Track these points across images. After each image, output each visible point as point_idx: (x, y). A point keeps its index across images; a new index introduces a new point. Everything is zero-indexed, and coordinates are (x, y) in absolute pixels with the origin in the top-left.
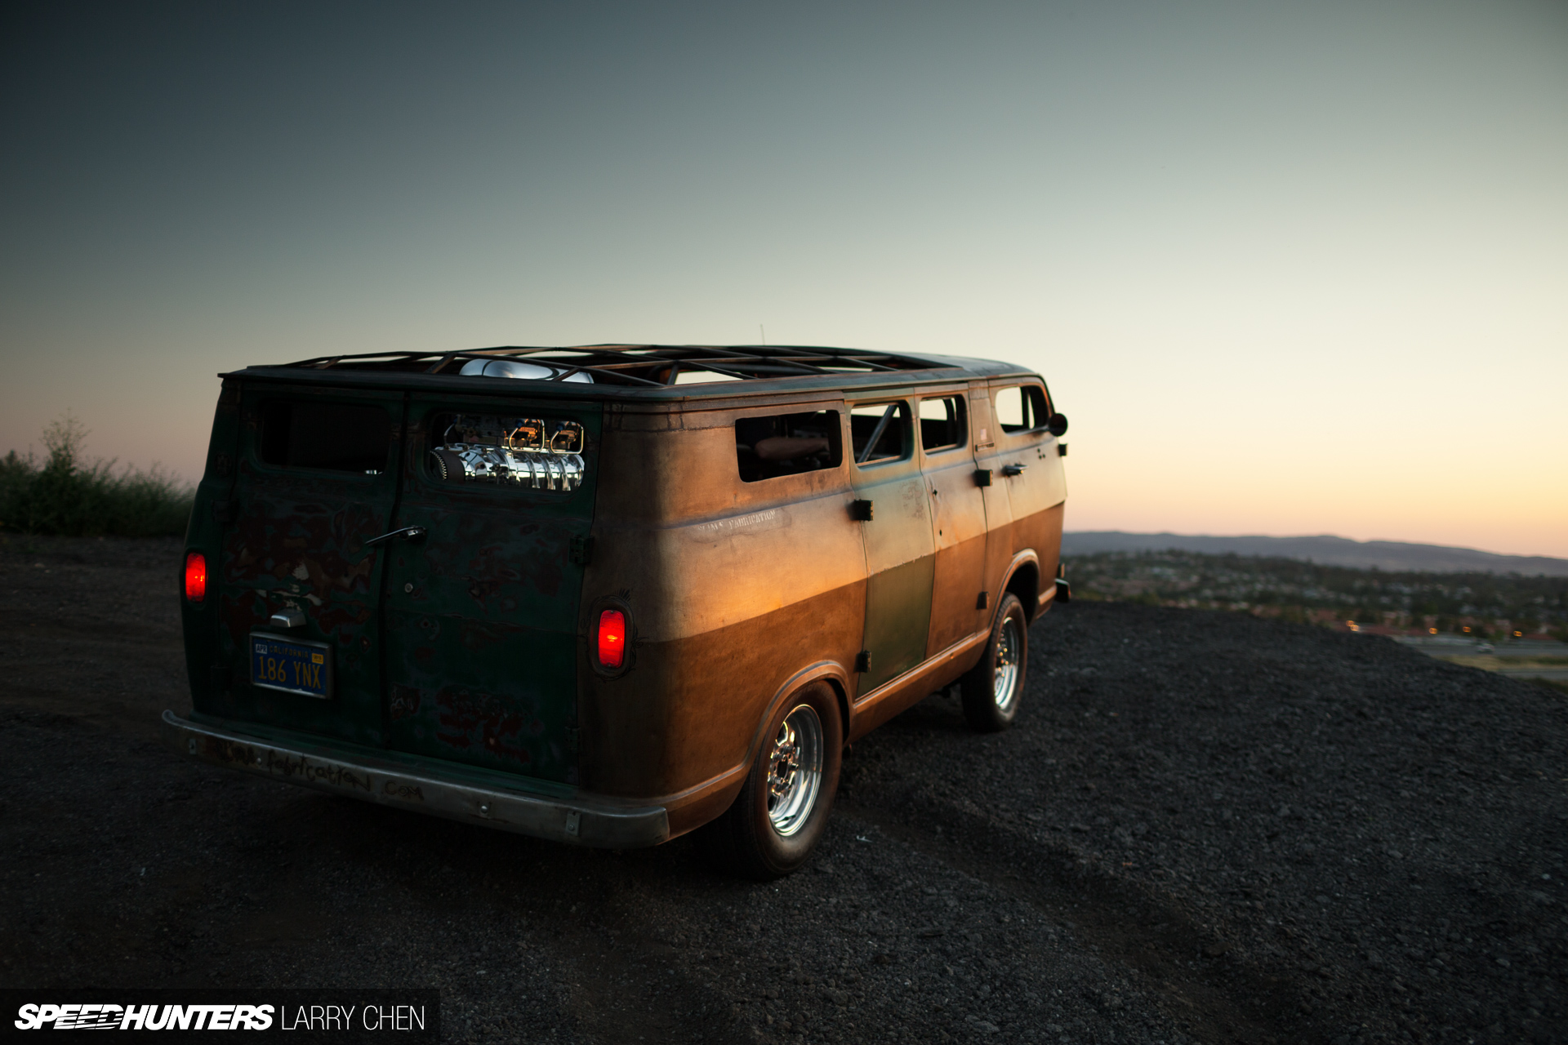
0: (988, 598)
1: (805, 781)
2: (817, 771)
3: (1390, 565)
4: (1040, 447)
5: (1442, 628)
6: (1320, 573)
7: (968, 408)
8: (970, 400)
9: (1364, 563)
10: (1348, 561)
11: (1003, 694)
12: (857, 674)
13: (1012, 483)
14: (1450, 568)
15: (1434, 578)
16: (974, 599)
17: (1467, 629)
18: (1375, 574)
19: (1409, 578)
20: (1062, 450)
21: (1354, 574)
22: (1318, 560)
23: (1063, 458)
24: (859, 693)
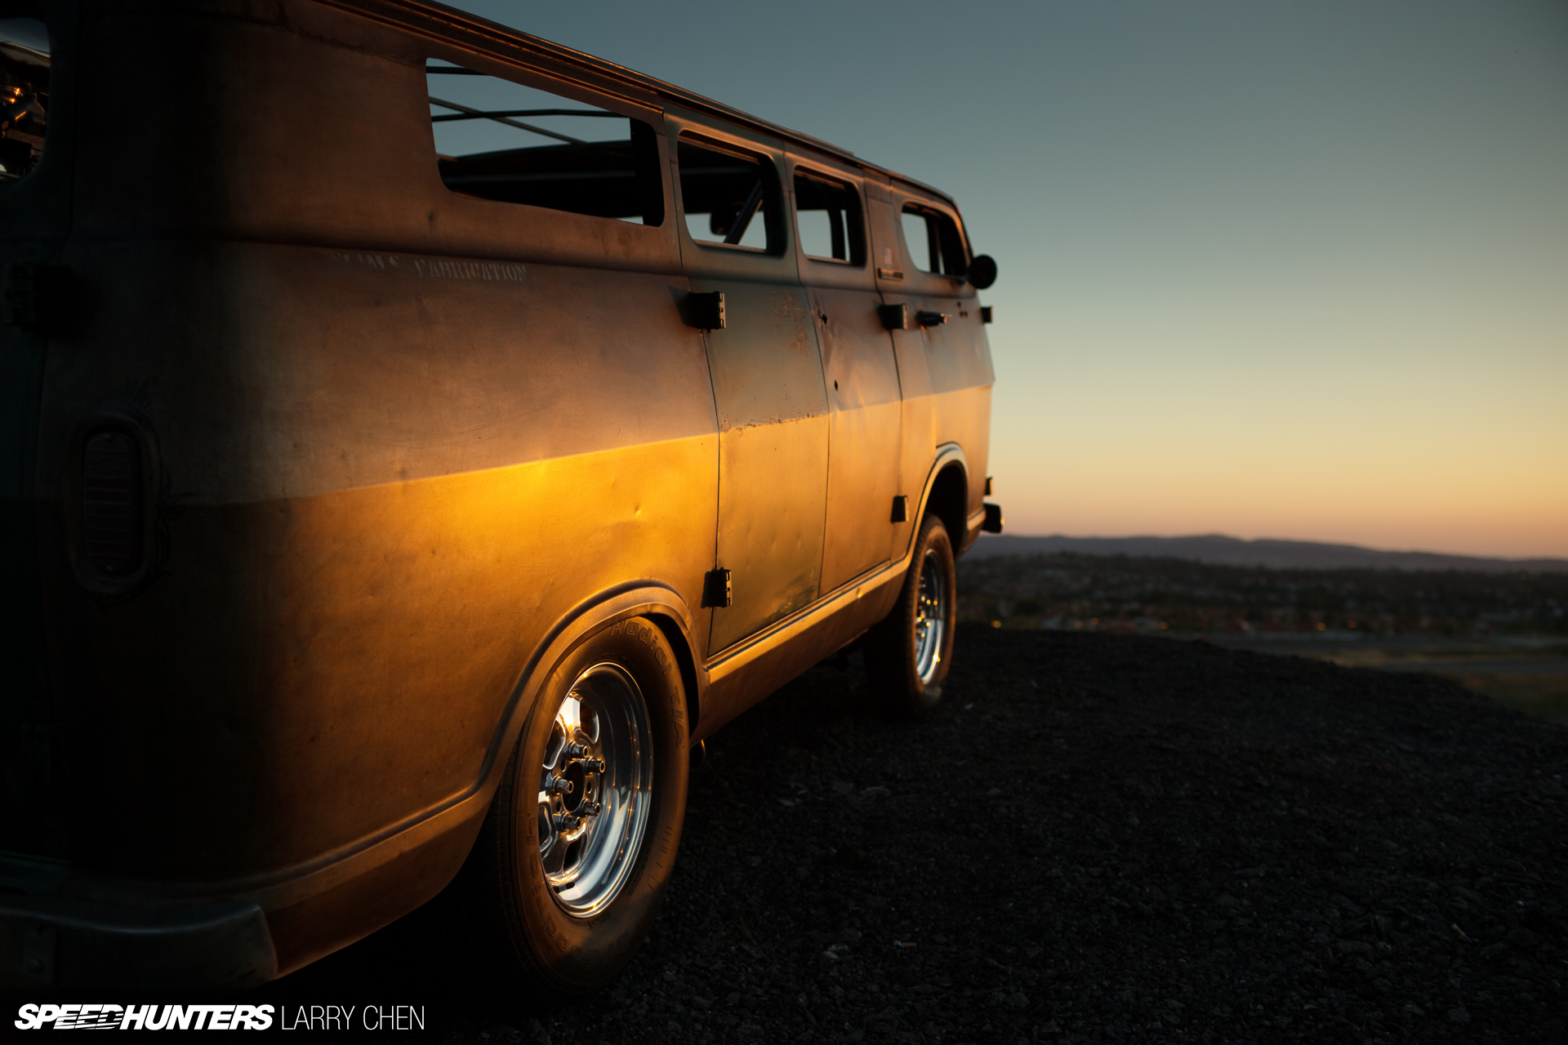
0: (907, 506)
1: (620, 807)
2: (643, 789)
3: (1276, 563)
4: (962, 301)
5: (1329, 622)
6: (1210, 573)
7: (865, 209)
8: (866, 196)
9: (1251, 561)
10: (1236, 560)
11: (928, 663)
12: (708, 610)
13: (930, 338)
14: (1333, 564)
15: (1318, 575)
16: (887, 507)
17: (1352, 624)
18: (1262, 572)
19: (1295, 575)
20: (986, 315)
21: (1242, 572)
22: (1207, 559)
23: (988, 326)
24: (710, 652)
